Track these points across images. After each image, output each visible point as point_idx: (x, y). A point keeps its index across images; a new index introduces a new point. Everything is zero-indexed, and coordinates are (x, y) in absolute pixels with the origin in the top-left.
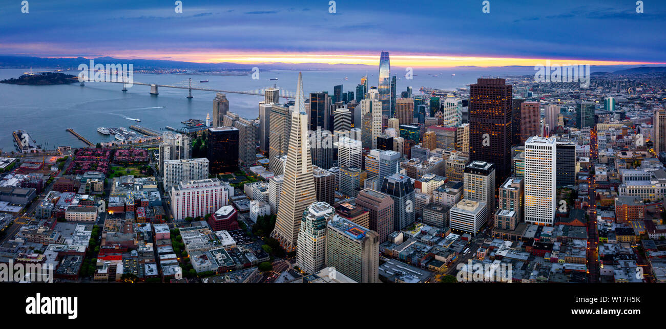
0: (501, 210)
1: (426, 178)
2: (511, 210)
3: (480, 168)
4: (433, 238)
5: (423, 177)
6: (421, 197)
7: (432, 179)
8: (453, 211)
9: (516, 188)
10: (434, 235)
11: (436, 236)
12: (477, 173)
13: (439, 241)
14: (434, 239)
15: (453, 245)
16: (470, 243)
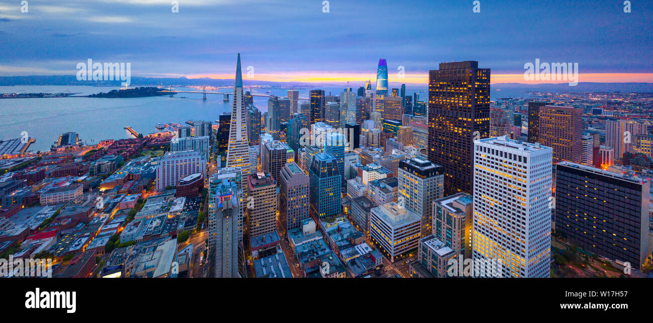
0: (433, 237)
1: (370, 167)
2: (447, 245)
3: (416, 166)
4: (342, 240)
5: (367, 165)
6: (358, 186)
7: (375, 170)
8: (375, 213)
9: (458, 211)
10: (345, 236)
11: (347, 240)
12: (412, 172)
13: (346, 247)
14: (342, 242)
15: (357, 261)
16: (378, 268)
